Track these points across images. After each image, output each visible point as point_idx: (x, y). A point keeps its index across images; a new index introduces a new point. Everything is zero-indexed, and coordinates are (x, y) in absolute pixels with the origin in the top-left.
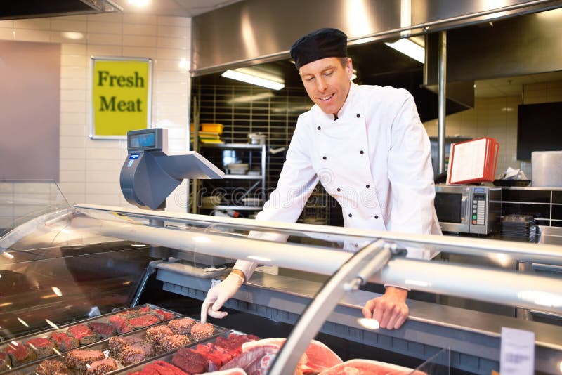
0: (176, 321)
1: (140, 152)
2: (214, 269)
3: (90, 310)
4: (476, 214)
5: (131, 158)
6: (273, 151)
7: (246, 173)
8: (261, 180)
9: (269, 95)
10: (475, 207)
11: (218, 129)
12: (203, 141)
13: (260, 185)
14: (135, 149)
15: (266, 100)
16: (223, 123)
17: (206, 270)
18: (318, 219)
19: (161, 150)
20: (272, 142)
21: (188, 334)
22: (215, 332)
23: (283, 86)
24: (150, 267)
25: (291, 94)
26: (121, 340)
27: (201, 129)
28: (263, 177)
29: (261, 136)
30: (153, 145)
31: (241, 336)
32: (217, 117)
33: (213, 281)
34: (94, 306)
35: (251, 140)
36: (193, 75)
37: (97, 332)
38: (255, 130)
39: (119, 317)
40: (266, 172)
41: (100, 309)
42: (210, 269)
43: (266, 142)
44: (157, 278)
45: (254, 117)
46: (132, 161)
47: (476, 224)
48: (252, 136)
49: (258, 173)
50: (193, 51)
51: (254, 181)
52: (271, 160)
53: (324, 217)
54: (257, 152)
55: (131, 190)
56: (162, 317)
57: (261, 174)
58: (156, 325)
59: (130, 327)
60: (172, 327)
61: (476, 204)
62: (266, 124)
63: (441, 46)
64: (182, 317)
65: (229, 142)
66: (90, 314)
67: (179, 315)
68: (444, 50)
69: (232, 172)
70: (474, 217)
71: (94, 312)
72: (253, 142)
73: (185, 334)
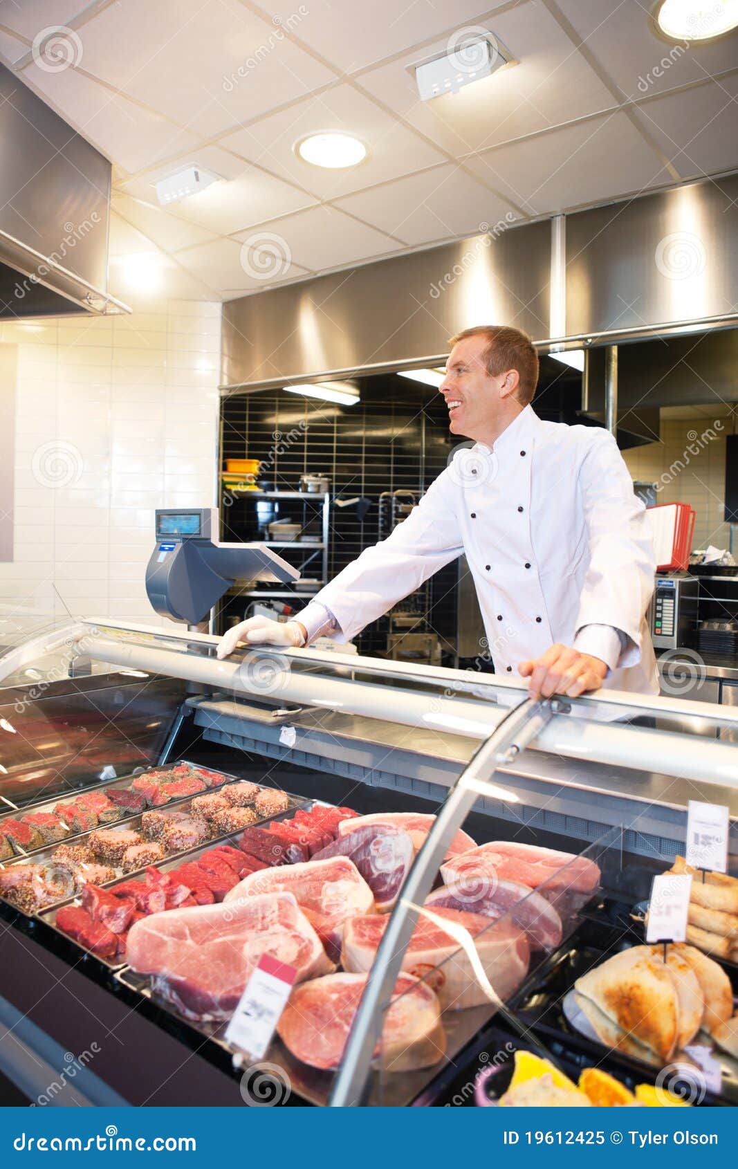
0: (232, 787)
1: (175, 540)
2: (286, 712)
3: (101, 771)
4: (660, 620)
5: (162, 549)
6: (341, 504)
7: (298, 540)
8: (322, 550)
9: (335, 413)
10: (659, 608)
11: (254, 467)
12: (229, 487)
13: (320, 557)
14: (168, 535)
15: (331, 419)
16: (260, 458)
17: (274, 713)
18: (412, 613)
19: (210, 539)
20: (338, 489)
21: (252, 806)
22: (290, 802)
23: (357, 399)
24: (186, 706)
25: (370, 411)
26: (160, 816)
27: (225, 468)
28: (325, 544)
29: (322, 480)
30: (197, 532)
31: (329, 810)
32: (251, 447)
33: (284, 729)
34: (108, 764)
35: (306, 486)
36: (224, 393)
37: (119, 803)
38: (311, 470)
39: (148, 781)
40: (330, 536)
41: (116, 769)
42: (280, 712)
43: (330, 490)
44: (195, 723)
45: (310, 449)
46: (163, 554)
47: (661, 635)
48: (307, 479)
49: (317, 539)
50: (222, 354)
51: (310, 551)
52: (338, 518)
53: (423, 610)
54: (316, 504)
55: (165, 597)
56: (209, 781)
57: (321, 541)
58: (200, 794)
59: (165, 797)
60: (226, 795)
61: (661, 605)
62: (330, 459)
63: (610, 360)
64: (237, 781)
65: (271, 488)
66: (102, 776)
67: (233, 778)
68: (614, 365)
69: (275, 538)
70: (658, 624)
71: (107, 775)
72: (310, 489)
73: (246, 806)
